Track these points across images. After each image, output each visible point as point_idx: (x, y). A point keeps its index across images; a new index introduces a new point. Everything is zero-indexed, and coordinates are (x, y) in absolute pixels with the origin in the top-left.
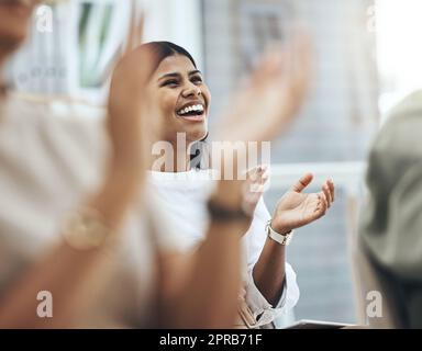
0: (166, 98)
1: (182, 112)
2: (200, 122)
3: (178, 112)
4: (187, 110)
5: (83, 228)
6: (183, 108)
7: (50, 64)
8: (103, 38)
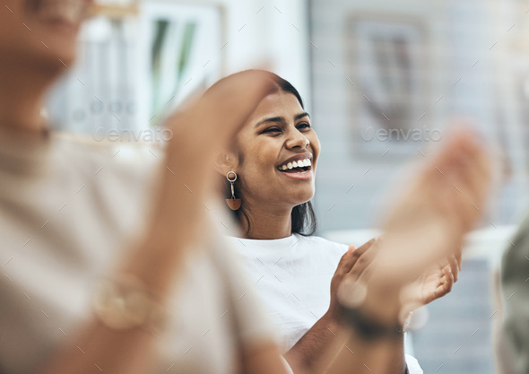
0: (265, 150)
1: (284, 168)
2: (306, 180)
3: (279, 167)
4: (290, 166)
5: (120, 302)
6: (286, 163)
7: (114, 97)
8: (182, 64)
